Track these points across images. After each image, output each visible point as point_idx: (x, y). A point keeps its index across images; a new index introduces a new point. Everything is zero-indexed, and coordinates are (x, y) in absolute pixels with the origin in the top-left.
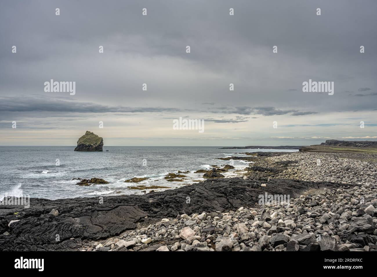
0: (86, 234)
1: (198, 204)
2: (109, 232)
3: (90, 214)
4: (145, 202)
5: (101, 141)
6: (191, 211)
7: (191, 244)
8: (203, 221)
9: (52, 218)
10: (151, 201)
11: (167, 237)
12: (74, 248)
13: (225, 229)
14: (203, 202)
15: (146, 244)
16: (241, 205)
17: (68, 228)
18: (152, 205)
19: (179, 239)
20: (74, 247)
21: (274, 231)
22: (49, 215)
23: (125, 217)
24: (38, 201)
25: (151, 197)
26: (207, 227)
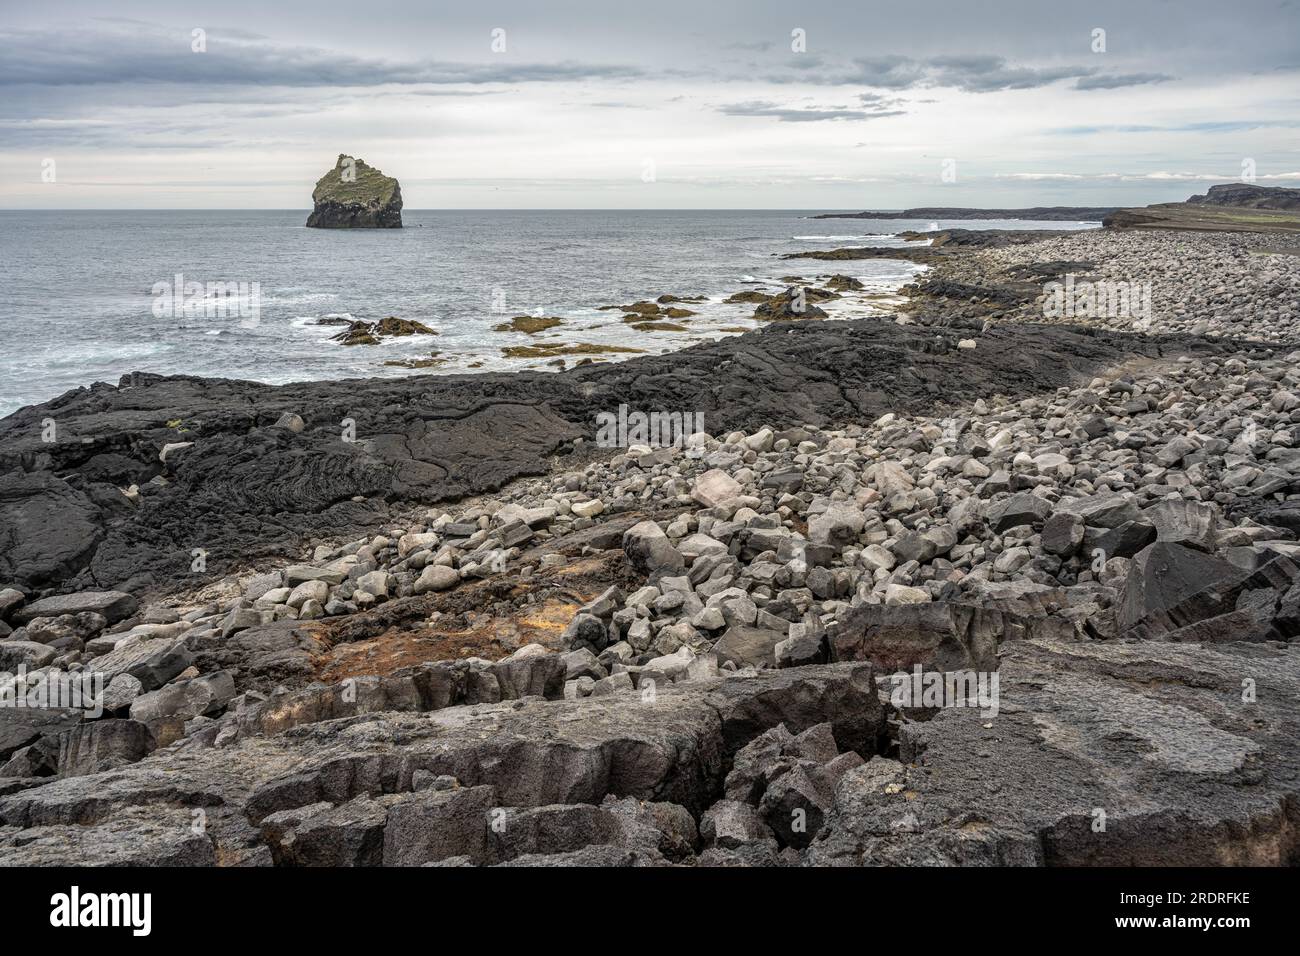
0: (397, 487)
1: (744, 404)
2: (468, 481)
3: (401, 429)
4: (571, 393)
5: (392, 191)
6: (721, 424)
7: (731, 519)
8: (763, 454)
9: (287, 437)
10: (589, 390)
11: (650, 498)
12: (370, 524)
13: (836, 478)
14: (760, 397)
15: (588, 518)
16: (887, 407)
17: (342, 467)
18: (593, 403)
19: (689, 505)
20: (368, 521)
21: (999, 487)
22: (276, 429)
23: (510, 440)
24: (230, 386)
25: (587, 378)
26: (777, 472)
